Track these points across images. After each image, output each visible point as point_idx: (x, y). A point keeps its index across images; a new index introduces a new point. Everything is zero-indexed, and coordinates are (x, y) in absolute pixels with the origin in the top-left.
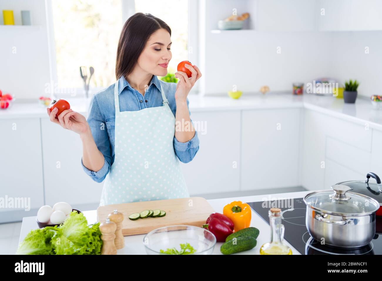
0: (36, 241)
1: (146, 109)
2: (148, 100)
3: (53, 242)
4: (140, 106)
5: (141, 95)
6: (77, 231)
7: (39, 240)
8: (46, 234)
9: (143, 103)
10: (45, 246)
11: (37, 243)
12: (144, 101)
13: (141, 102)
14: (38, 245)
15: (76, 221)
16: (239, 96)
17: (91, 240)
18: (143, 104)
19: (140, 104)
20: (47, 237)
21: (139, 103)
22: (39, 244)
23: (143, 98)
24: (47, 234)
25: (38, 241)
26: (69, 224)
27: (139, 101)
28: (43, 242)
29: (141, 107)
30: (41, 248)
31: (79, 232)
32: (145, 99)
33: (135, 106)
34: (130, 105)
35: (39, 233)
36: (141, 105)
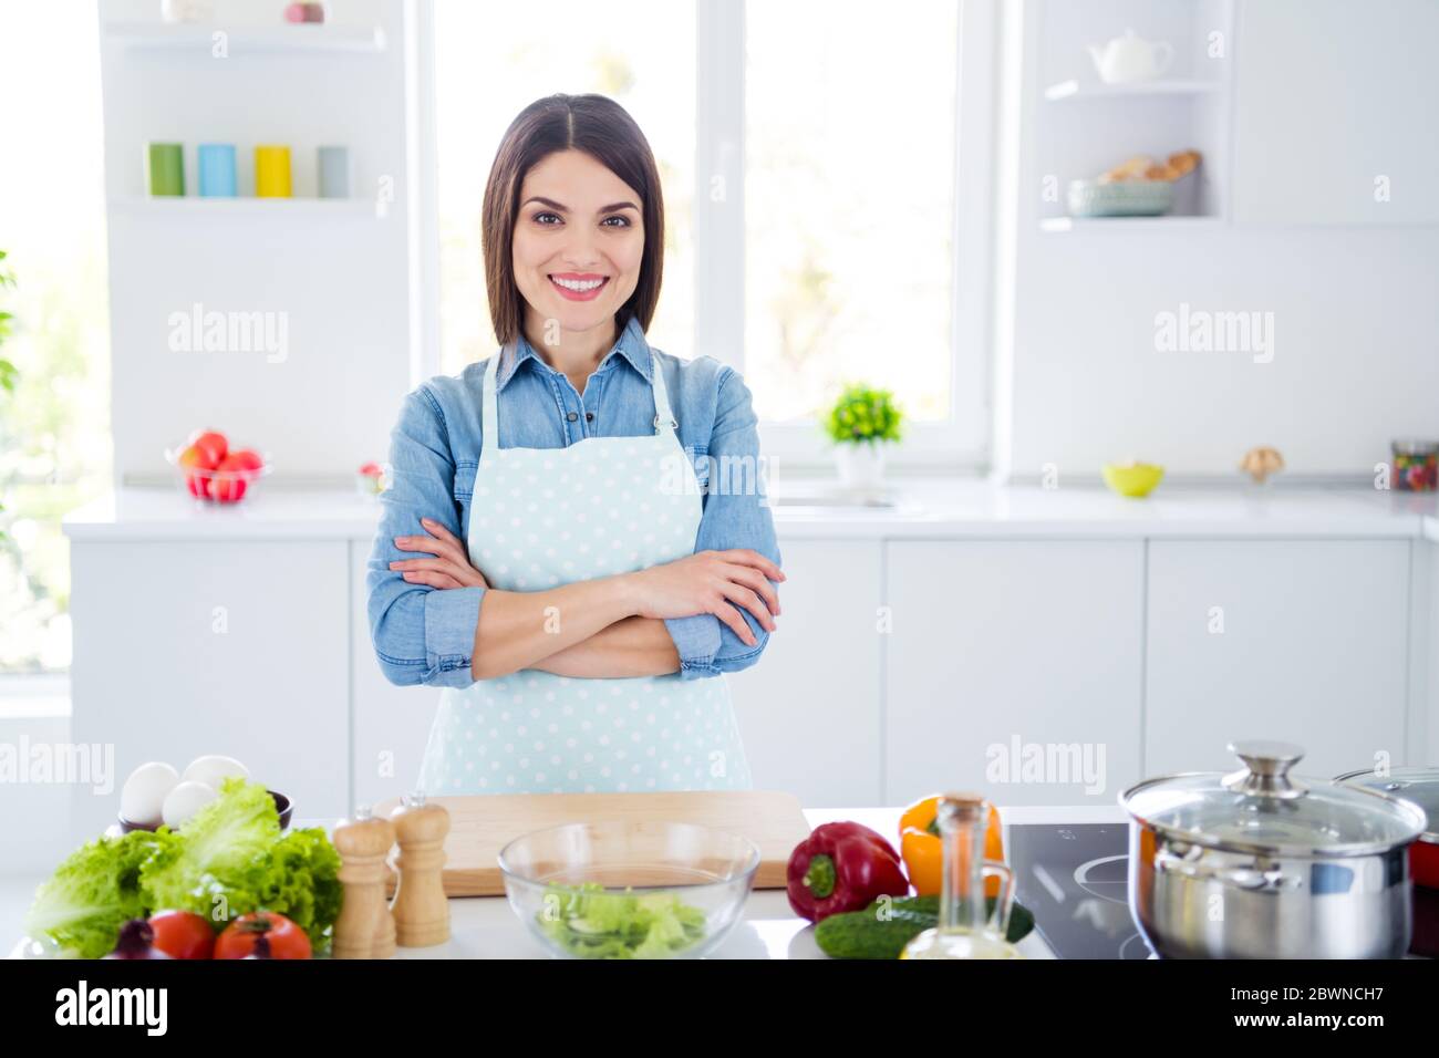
0: (90, 879)
1: (589, 441)
2: (595, 413)
3: (146, 882)
4: (566, 433)
5: (574, 392)
6: (236, 848)
7: (101, 874)
8: (125, 853)
9: (579, 422)
10: (116, 898)
11: (93, 886)
12: (584, 414)
13: (572, 417)
14: (96, 892)
15: (238, 812)
16: (1148, 485)
17: (278, 880)
18: (577, 426)
19: (566, 427)
20: (127, 864)
21: (564, 422)
22: (100, 887)
23: (579, 405)
24: (130, 855)
25: (96, 877)
26: (215, 822)
27: (564, 416)
28: (112, 883)
29: (570, 437)
30: (104, 903)
31: (242, 851)
32: (586, 410)
33: (551, 429)
34: (531, 427)
35: (106, 849)
36: (569, 431)
